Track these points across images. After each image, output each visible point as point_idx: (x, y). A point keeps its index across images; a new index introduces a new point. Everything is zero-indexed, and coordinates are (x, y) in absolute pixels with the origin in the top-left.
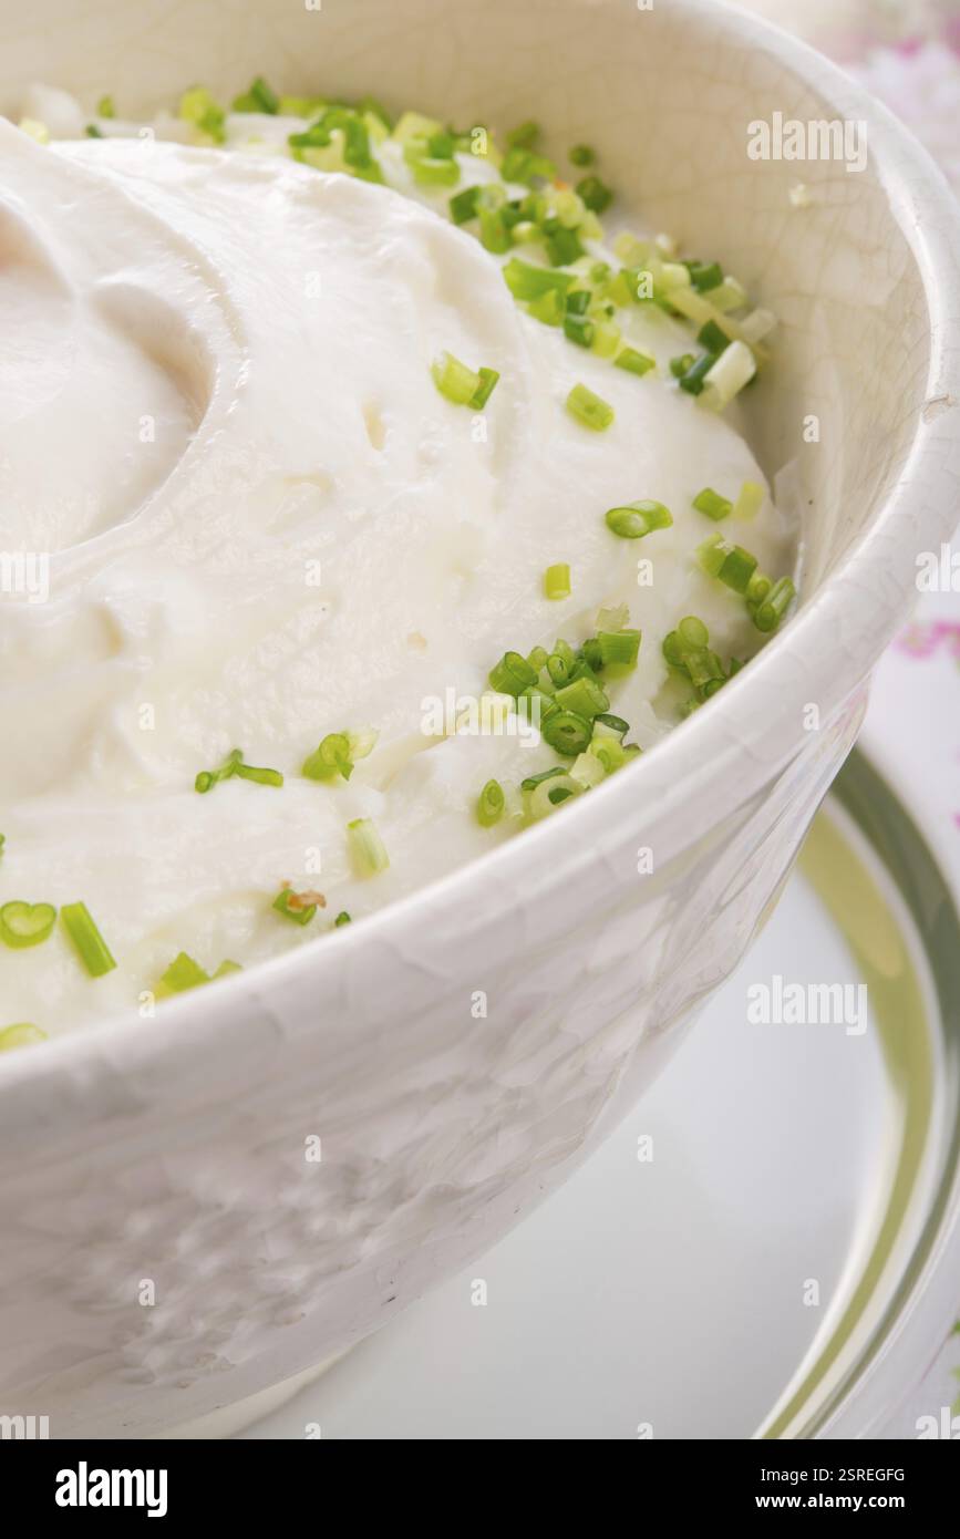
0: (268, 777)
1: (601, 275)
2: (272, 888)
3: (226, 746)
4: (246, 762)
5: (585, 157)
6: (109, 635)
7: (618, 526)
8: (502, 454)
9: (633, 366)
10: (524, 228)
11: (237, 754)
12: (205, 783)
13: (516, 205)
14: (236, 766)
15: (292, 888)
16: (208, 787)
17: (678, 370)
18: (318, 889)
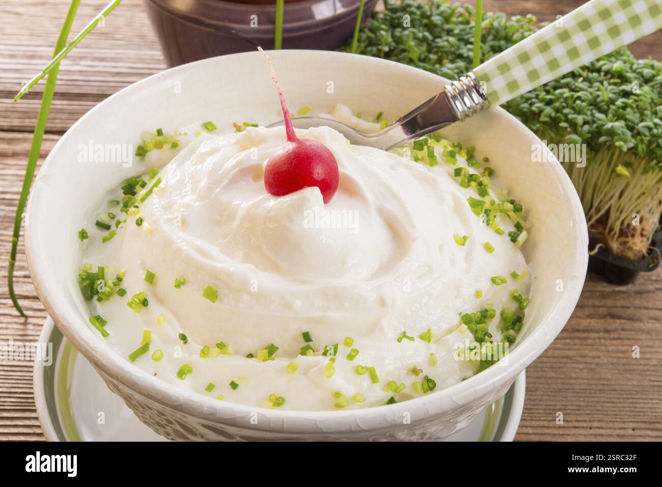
0: (411, 339)
1: (492, 203)
2: (412, 367)
3: (403, 330)
4: (407, 335)
5: (487, 160)
6: (383, 303)
7: (494, 281)
8: (468, 259)
9: (499, 232)
10: (473, 184)
11: (405, 333)
12: (399, 340)
13: (471, 176)
14: (404, 335)
15: (416, 367)
16: (401, 341)
17: (510, 235)
18: (421, 368)
